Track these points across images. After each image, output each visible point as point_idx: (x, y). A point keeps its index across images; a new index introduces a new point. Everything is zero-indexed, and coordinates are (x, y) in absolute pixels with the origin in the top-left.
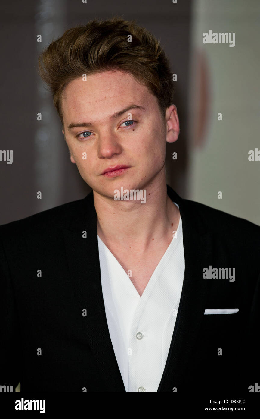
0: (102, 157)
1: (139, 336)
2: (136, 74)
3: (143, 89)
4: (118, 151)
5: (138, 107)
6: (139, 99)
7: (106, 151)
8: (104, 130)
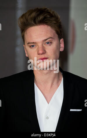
0: (39, 54)
1: (47, 118)
2: (52, 26)
3: (54, 31)
4: (44, 52)
5: (52, 38)
6: (52, 35)
7: (41, 52)
8: (40, 45)
